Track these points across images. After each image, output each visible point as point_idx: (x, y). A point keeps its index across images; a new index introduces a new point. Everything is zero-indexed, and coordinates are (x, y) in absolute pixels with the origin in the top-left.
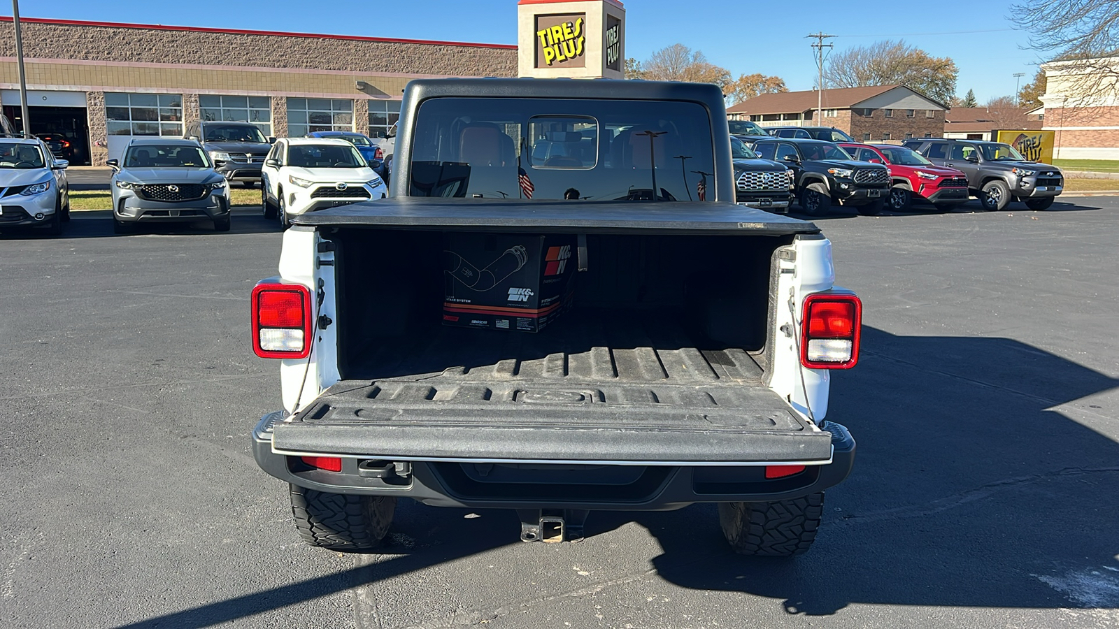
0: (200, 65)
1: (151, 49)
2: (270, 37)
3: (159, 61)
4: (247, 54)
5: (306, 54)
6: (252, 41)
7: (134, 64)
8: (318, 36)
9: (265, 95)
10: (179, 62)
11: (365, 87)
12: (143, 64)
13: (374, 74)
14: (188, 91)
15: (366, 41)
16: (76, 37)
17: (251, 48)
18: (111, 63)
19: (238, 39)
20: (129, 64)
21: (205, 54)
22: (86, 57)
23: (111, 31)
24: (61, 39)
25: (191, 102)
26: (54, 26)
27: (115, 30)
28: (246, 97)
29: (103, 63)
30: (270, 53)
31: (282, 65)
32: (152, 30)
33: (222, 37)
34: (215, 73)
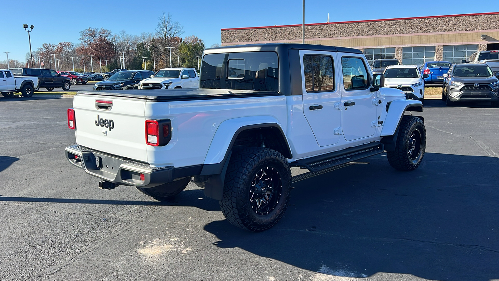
0: (404, 34)
1: (384, 29)
2: (438, 18)
3: (387, 34)
4: (426, 27)
5: (456, 24)
6: (429, 21)
7: (377, 36)
8: (462, 15)
9: (433, 45)
10: (395, 33)
11: (486, 37)
12: (381, 36)
13: (492, 31)
14: (398, 46)
15: (489, 15)
16: (356, 27)
17: (429, 24)
18: (368, 37)
19: (423, 21)
21: (407, 29)
22: (359, 35)
23: (369, 23)
24: (350, 29)
25: (399, 50)
26: (348, 24)
27: (371, 23)
28: (424, 47)
29: (365, 37)
30: (437, 26)
31: (443, 30)
32: (386, 21)
33: (415, 21)
34: (411, 37)
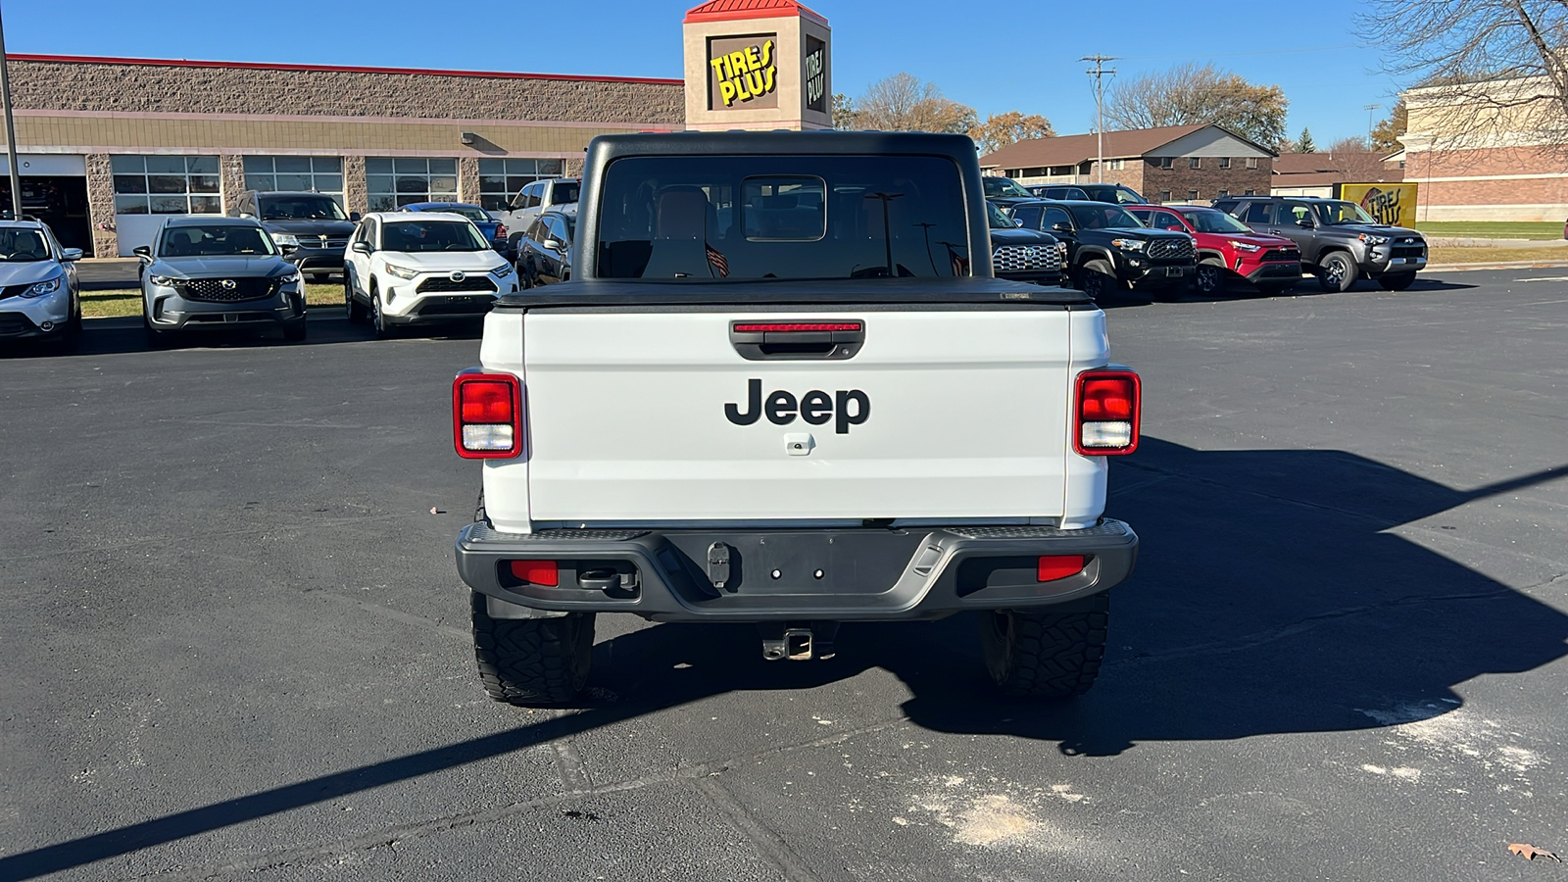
0: (243, 115)
1: (174, 94)
2: (341, 74)
3: (185, 110)
4: (309, 98)
5: (391, 96)
6: (316, 80)
7: (151, 114)
8: (407, 72)
9: (336, 154)
10: (214, 110)
11: (474, 141)
12: (164, 115)
13: (486, 122)
14: (227, 151)
15: (474, 77)
16: (70, 78)
17: (315, 89)
18: (118, 114)
19: (296, 77)
20: (144, 115)
21: (250, 98)
22: (84, 106)
23: (118, 69)
24: (48, 82)
25: (233, 166)
26: (38, 65)
27: (124, 68)
28: (308, 157)
29: (108, 114)
30: (341, 96)
31: (358, 112)
32: (176, 67)
33: (274, 76)
34: (264, 125)
